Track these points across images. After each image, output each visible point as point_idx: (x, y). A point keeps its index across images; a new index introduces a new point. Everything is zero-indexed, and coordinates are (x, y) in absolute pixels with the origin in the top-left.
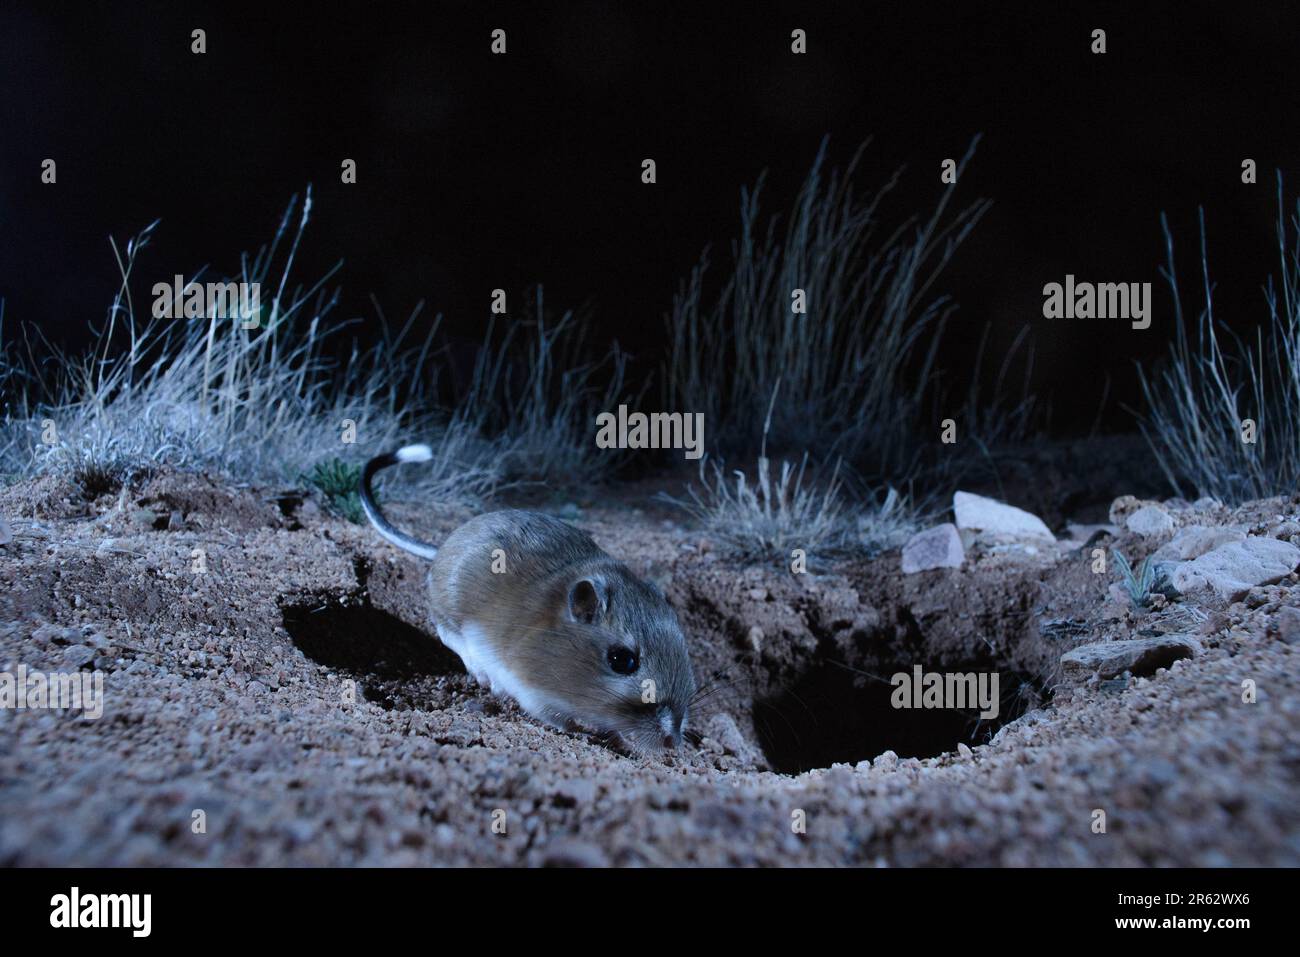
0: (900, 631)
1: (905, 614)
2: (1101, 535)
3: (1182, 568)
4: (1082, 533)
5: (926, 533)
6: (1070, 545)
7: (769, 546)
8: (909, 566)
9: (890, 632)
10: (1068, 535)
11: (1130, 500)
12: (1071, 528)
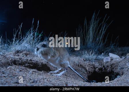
0: (103, 68)
1: (104, 66)
2: (126, 58)
4: (123, 57)
5: (106, 58)
6: (122, 59)
7: (89, 59)
8: (104, 61)
9: (102, 68)
10: (122, 58)
12: (122, 57)
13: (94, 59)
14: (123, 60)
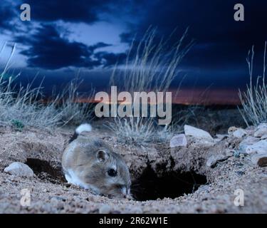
2: (226, 137)
3: (249, 147)
4: (220, 136)
5: (177, 136)
6: (216, 140)
8: (172, 146)
10: (216, 137)
11: (233, 128)
12: (217, 135)
13: (145, 140)
14: (218, 143)
